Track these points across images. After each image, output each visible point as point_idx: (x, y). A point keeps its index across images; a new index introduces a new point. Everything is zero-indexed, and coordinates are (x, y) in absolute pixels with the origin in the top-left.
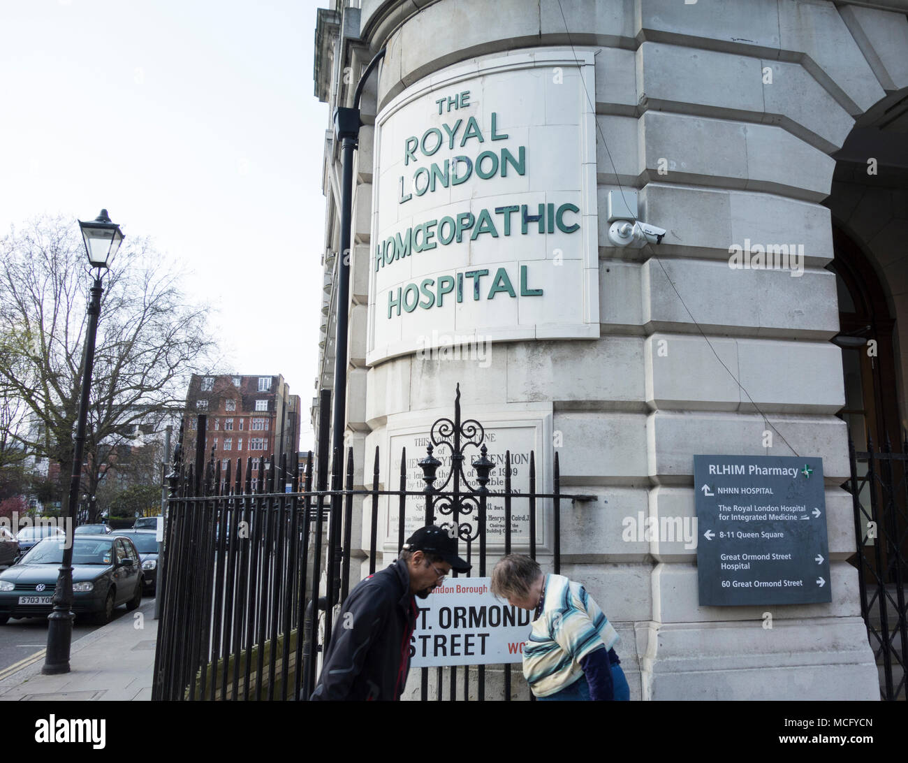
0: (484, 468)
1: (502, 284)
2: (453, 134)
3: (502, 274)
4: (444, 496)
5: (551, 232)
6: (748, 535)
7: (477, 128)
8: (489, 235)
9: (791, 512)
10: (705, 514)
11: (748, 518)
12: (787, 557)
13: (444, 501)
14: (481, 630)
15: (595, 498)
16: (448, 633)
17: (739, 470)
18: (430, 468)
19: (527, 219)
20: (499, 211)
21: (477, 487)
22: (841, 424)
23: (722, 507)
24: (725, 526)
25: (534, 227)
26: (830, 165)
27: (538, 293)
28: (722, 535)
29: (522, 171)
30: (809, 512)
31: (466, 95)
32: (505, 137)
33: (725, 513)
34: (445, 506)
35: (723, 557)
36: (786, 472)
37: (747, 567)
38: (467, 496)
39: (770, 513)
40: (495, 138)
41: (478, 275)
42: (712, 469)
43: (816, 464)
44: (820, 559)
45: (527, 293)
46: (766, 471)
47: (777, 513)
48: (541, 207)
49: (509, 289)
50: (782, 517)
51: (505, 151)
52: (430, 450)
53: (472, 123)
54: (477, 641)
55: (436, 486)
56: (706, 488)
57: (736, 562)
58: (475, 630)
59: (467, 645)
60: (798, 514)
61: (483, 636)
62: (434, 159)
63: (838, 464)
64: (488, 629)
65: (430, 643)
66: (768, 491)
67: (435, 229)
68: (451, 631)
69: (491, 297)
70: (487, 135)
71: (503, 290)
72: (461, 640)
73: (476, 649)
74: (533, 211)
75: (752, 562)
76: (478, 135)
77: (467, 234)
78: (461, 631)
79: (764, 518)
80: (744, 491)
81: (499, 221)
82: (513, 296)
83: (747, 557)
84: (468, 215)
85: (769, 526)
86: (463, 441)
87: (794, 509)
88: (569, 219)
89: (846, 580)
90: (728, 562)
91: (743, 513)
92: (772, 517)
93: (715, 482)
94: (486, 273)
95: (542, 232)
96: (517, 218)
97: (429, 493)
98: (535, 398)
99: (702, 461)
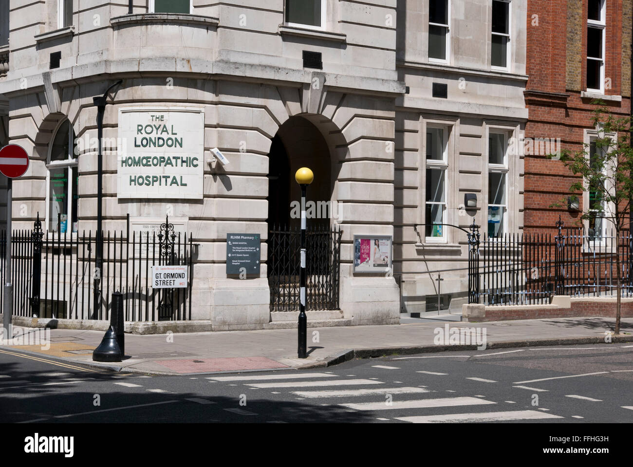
0: (173, 237)
1: (174, 181)
2: (157, 129)
3: (174, 178)
4: (164, 244)
5: (190, 166)
6: (240, 255)
7: (166, 128)
8: (170, 165)
9: (251, 249)
10: (229, 249)
11: (240, 251)
12: (249, 261)
13: (164, 246)
14: (173, 279)
15: (199, 245)
16: (166, 280)
17: (238, 237)
18: (160, 237)
19: (183, 162)
20: (174, 158)
21: (172, 241)
22: (266, 223)
23: (234, 248)
24: (234, 253)
25: (185, 164)
26: (270, 142)
27: (185, 185)
28: (233, 255)
29: (181, 146)
30: (256, 249)
31: (162, 117)
32: (176, 134)
33: (234, 249)
34: (164, 247)
35: (233, 261)
36: (251, 238)
37: (239, 264)
38: (169, 244)
39: (246, 249)
40: (173, 134)
41: (166, 177)
42: (232, 237)
43: (259, 235)
44: (258, 262)
45: (182, 185)
46: (246, 238)
47: (248, 249)
48: (187, 158)
49: (176, 183)
50: (249, 250)
51: (176, 139)
52: (161, 232)
53: (165, 126)
54: (172, 282)
55: (162, 241)
56: (230, 242)
57: (236, 262)
58: (172, 279)
59: (170, 283)
60: (253, 249)
61: (174, 281)
62: (150, 136)
63: (264, 236)
64: (175, 279)
65: (162, 282)
66: (246, 243)
67: (151, 160)
68: (167, 279)
69: (171, 185)
70: (170, 132)
71: (175, 183)
72: (168, 282)
73: (172, 284)
74: (185, 159)
75: (240, 262)
76: (166, 131)
77: (163, 164)
78: (169, 279)
79: (244, 251)
80: (239, 243)
81: (174, 161)
82: (178, 185)
83: (239, 261)
84: (164, 158)
85: (245, 253)
86: (169, 229)
87: (252, 248)
88: (195, 162)
89: (264, 267)
90: (234, 262)
91: (239, 249)
92: (246, 250)
93: (232, 241)
94: (169, 177)
95: (187, 166)
96: (179, 161)
97: (160, 244)
98: (184, 216)
99: (229, 235)
